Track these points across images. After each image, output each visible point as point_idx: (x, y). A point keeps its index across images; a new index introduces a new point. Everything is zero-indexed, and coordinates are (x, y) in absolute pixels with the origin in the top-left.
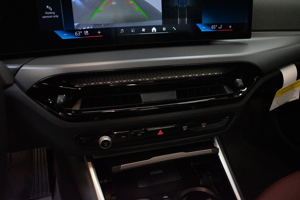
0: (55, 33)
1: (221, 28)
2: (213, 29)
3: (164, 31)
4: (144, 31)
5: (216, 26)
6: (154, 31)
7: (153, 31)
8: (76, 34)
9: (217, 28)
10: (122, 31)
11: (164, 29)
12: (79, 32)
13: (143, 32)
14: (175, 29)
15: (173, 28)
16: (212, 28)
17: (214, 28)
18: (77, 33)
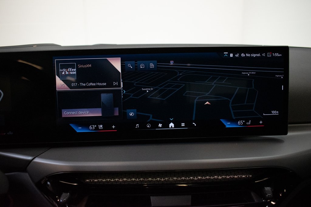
0: (70, 126)
1: (249, 123)
2: (240, 125)
3: (183, 127)
4: (161, 126)
5: (244, 121)
6: (172, 126)
7: (170, 127)
8: (91, 128)
9: (244, 124)
10: (137, 126)
11: (183, 125)
12: (93, 126)
13: (160, 128)
14: (195, 125)
15: (193, 123)
16: (239, 123)
17: (242, 123)
18: (92, 127)
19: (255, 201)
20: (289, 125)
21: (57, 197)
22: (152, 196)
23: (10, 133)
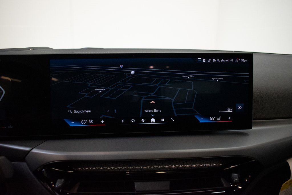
0: (64, 120)
1: (220, 119)
2: (212, 121)
3: (163, 122)
4: (144, 121)
5: (215, 117)
6: (153, 121)
7: (152, 122)
8: (82, 123)
9: (215, 120)
10: (123, 121)
11: (163, 120)
12: (85, 121)
13: (142, 122)
14: (173, 120)
16: (211, 119)
17: (213, 119)
18: (83, 121)
19: (225, 186)
20: (253, 121)
21: (52, 183)
22: (135, 182)
23: (10, 127)
